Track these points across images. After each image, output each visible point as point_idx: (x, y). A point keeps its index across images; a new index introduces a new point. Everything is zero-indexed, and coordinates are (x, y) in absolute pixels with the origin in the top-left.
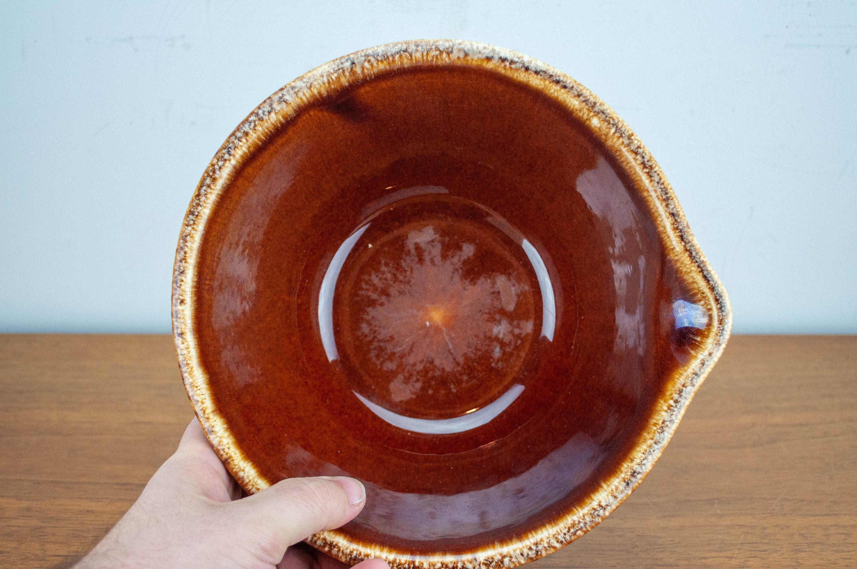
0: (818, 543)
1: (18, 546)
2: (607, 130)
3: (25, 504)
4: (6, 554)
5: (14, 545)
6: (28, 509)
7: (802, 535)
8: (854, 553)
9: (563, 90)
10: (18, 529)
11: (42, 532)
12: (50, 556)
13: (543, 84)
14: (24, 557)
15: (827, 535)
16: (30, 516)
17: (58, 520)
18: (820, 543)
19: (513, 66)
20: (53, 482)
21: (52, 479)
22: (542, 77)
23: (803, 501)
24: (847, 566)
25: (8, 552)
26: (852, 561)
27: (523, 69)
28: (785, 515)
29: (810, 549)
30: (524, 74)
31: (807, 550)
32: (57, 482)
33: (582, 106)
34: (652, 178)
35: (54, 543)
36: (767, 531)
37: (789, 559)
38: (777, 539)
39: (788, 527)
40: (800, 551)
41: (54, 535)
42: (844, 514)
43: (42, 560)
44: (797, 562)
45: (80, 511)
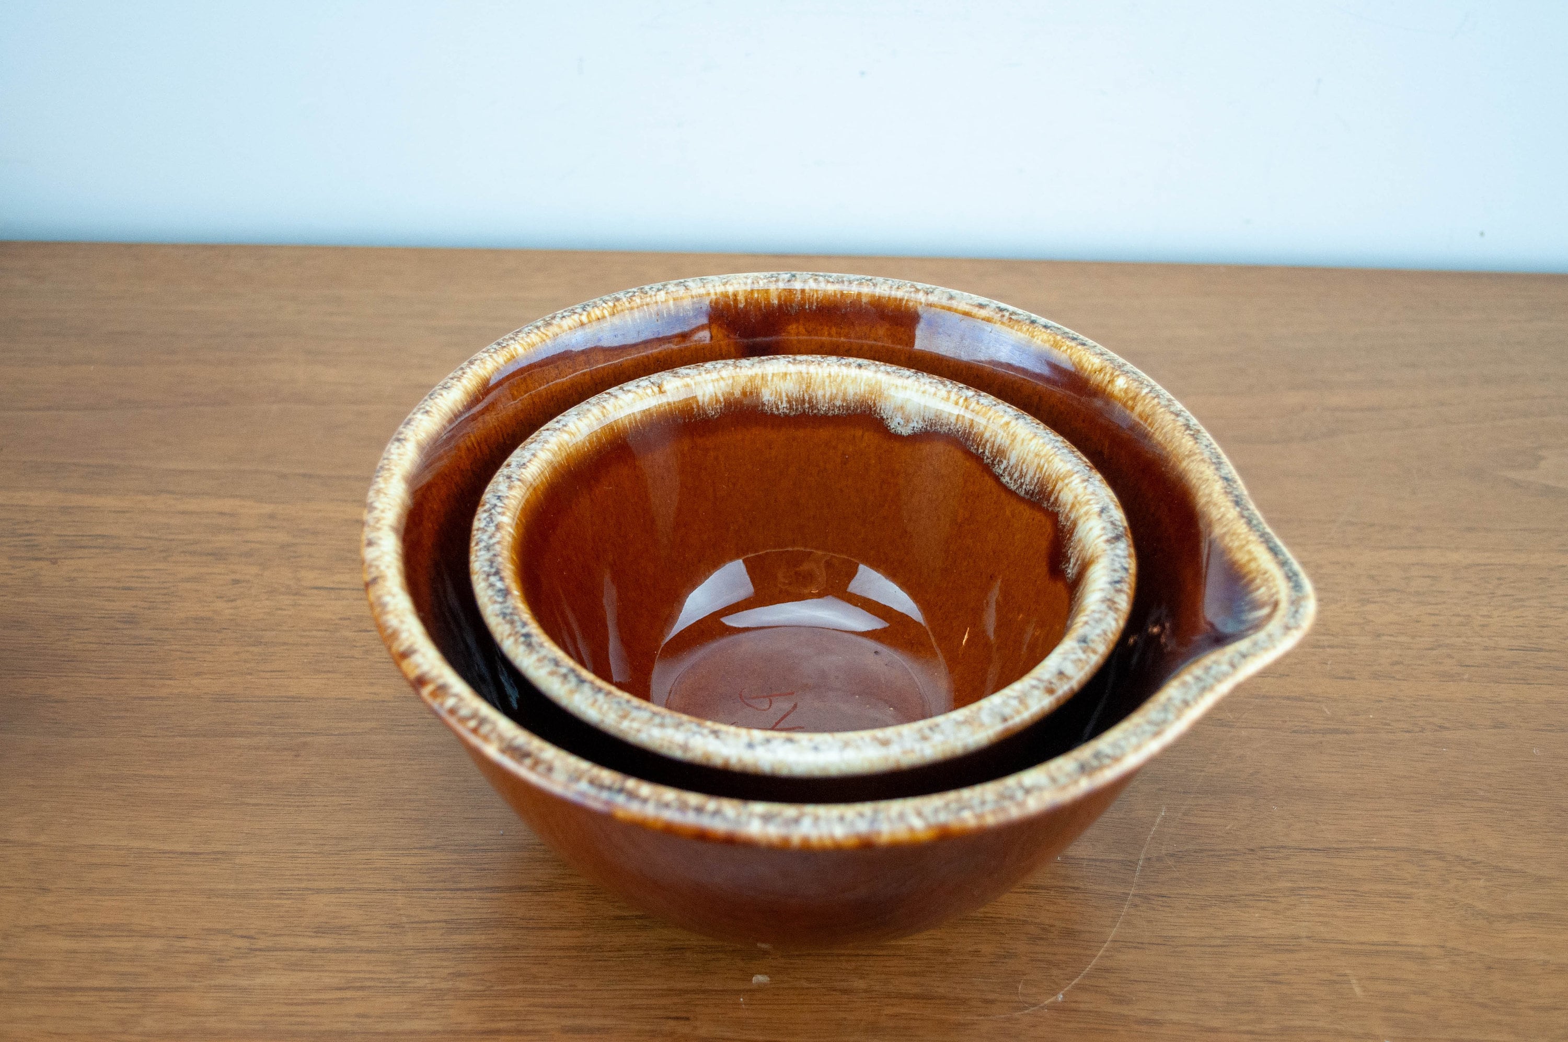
0: (1394, 590)
1: (260, 573)
2: (1138, 390)
3: (267, 508)
4: (244, 584)
5: (254, 570)
6: (272, 516)
7: (1372, 577)
8: (1444, 606)
9: (1079, 347)
10: (258, 546)
11: (295, 552)
12: (307, 588)
13: (1052, 339)
14: (270, 589)
15: (1406, 578)
16: (275, 528)
17: (315, 533)
18: (1397, 591)
19: (1013, 317)
20: (304, 475)
21: (302, 471)
22: (1052, 332)
23: (1372, 525)
24: (1434, 625)
25: (248, 581)
26: (1442, 618)
27: (1028, 322)
28: (1348, 547)
29: (1382, 599)
30: (1027, 327)
31: (1378, 599)
32: (311, 476)
33: (1103, 365)
34: (1198, 440)
35: (312, 568)
36: (1323, 571)
37: (1353, 614)
38: (1337, 584)
39: (1352, 565)
40: (1369, 601)
41: (310, 556)
42: (1432, 547)
43: (296, 594)
44: (1364, 618)
45: (346, 520)
